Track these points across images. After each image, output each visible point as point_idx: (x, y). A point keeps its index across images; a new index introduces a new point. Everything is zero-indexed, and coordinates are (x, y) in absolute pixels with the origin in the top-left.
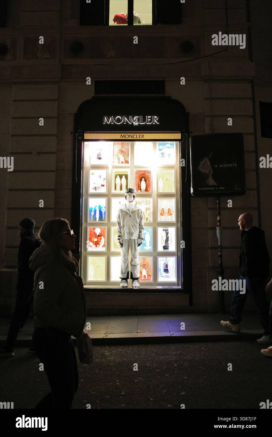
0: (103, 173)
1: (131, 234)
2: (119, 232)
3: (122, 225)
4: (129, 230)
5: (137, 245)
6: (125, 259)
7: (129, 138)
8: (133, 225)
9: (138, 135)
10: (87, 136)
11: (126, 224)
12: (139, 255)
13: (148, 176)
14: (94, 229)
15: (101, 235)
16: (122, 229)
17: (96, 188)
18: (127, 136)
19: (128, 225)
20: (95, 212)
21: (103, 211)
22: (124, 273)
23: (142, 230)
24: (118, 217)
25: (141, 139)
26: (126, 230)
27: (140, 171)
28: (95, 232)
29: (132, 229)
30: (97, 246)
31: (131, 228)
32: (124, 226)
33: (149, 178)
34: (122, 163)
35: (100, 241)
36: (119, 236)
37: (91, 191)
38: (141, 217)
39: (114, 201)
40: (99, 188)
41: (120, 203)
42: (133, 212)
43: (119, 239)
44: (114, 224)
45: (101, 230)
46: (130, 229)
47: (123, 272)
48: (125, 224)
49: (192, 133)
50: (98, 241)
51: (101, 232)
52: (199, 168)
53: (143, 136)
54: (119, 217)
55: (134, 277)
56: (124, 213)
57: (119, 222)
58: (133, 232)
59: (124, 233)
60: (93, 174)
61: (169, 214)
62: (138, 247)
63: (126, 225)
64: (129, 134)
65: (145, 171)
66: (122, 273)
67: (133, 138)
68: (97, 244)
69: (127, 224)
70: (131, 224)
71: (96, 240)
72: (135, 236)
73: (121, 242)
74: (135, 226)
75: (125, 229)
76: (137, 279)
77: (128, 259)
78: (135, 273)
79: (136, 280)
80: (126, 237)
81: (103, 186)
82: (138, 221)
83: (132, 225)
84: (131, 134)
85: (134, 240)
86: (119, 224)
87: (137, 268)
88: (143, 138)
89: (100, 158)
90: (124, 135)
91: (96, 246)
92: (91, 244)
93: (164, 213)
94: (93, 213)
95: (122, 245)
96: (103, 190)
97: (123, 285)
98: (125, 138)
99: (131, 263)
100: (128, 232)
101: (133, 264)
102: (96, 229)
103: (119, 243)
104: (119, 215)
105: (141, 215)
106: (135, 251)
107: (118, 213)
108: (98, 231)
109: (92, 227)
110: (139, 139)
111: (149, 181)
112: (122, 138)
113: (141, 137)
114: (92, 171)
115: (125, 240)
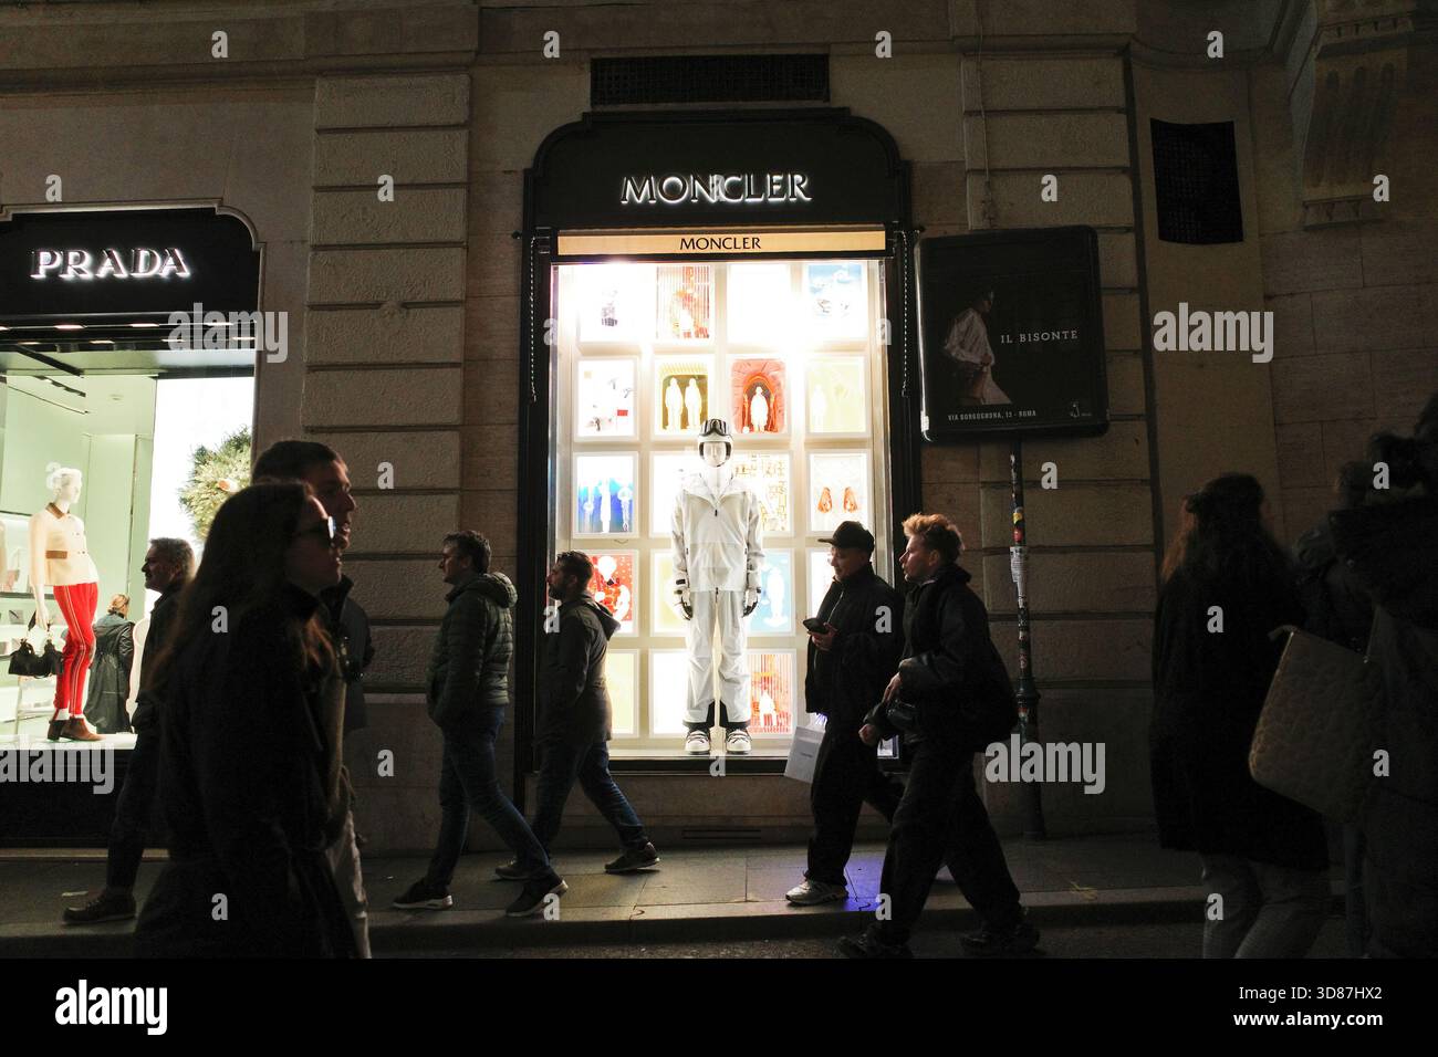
0: (620, 369)
1: (719, 573)
2: (678, 566)
3: (688, 545)
4: (714, 561)
5: (740, 612)
6: (700, 660)
7: (708, 251)
8: (726, 542)
9: (740, 237)
10: (568, 244)
11: (704, 540)
12: (748, 648)
13: (774, 378)
14: (595, 560)
15: (618, 580)
16: (688, 557)
17: (598, 422)
18: (702, 244)
19: (710, 544)
20: (598, 501)
21: (625, 501)
22: (698, 707)
23: (758, 560)
24: (677, 517)
25: (751, 251)
26: (702, 561)
27: (748, 363)
28: (597, 570)
29: (724, 558)
31: (719, 554)
32: (694, 546)
33: (779, 385)
34: (688, 335)
35: (616, 601)
36: (681, 582)
37: (584, 431)
38: (754, 517)
39: (661, 463)
40: (610, 420)
41: (680, 470)
42: (725, 500)
43: (680, 592)
44: (661, 543)
45: (618, 563)
46: (715, 557)
47: (695, 703)
48: (699, 541)
49: (922, 230)
50: (607, 601)
51: (619, 568)
52: (948, 347)
53: (756, 241)
54: (679, 518)
55: (731, 719)
56: (696, 503)
57: (679, 534)
58: (728, 566)
59: (696, 569)
60: (587, 375)
61: (848, 506)
62: (746, 617)
63: (703, 543)
64: (708, 237)
65: (764, 364)
66: (691, 706)
67: (723, 250)
69: (707, 542)
70: (719, 542)
71: (600, 596)
72: (734, 583)
73: (686, 600)
74: (736, 546)
75: (698, 557)
76: (742, 726)
77: (709, 660)
78: (734, 707)
79: (738, 731)
80: (703, 584)
81: (622, 413)
82: (744, 529)
83: (723, 544)
84: (716, 237)
85: (732, 592)
86: (679, 539)
87: (739, 690)
88: (757, 250)
89: (612, 322)
90: (692, 240)
93: (830, 502)
94: (589, 508)
95: (689, 610)
96: (625, 429)
97: (696, 747)
98: (697, 251)
99: (720, 673)
100: (711, 566)
101: (728, 674)
102: (600, 561)
103: (681, 606)
104: (680, 511)
105: (753, 510)
106: (733, 633)
107: (676, 505)
108: (607, 566)
110: (742, 251)
111: (780, 395)
112: (685, 251)
113: (749, 244)
114: (584, 366)
115: (701, 594)
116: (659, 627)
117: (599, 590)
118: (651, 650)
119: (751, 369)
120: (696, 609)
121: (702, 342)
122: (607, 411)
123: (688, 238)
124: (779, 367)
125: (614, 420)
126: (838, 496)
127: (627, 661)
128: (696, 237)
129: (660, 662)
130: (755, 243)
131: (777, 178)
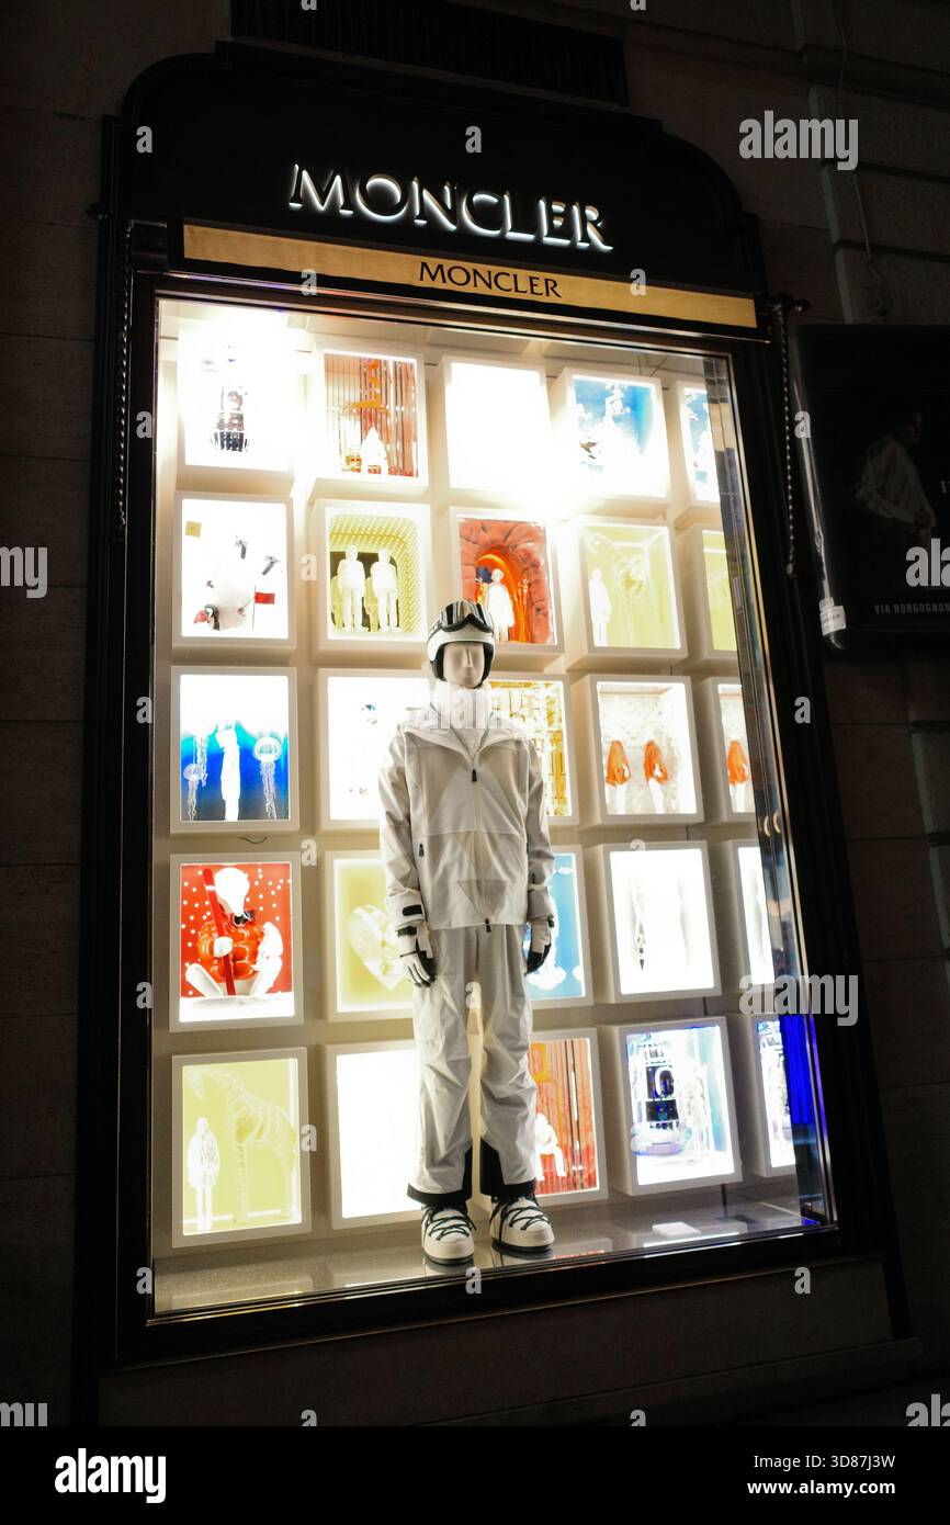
1: (487, 891)
2: (404, 880)
3: (422, 836)
4: (477, 866)
5: (523, 968)
6: (453, 1065)
7: (469, 289)
8: (494, 831)
9: (523, 275)
10: (206, 242)
11: (456, 825)
13: (528, 554)
14: (208, 877)
15: (252, 913)
16: (424, 863)
17: (216, 614)
18: (459, 276)
19: (468, 833)
20: (215, 761)
21: (267, 760)
22: (446, 1162)
23: (545, 865)
24: (394, 785)
25: (544, 299)
26: (456, 867)
27: (484, 526)
28: (213, 896)
29: (496, 863)
30: (238, 984)
31: (485, 850)
32: (437, 842)
33: (536, 565)
34: (376, 471)
35: (255, 954)
36: (408, 911)
37: (191, 628)
38: (536, 784)
39: (342, 693)
40: (241, 610)
41: (369, 707)
42: (489, 753)
43: (410, 931)
44: (363, 839)
45: (251, 880)
46: (480, 862)
47: (442, 1151)
48: (447, 830)
50: (237, 955)
51: (252, 892)
52: (860, 494)
53: (551, 284)
54: (399, 785)
55: (509, 1178)
56: (435, 758)
57: (401, 817)
58: (504, 877)
59: (442, 886)
60: (194, 529)
62: (532, 976)
63: (455, 834)
64: (470, 266)
65: (509, 529)
66: (432, 1159)
67: (495, 292)
68: (232, 972)
69: (462, 830)
70: (484, 830)
71: (224, 946)
73: (426, 947)
74: (510, 838)
75: (447, 857)
76: (527, 1189)
77: (468, 1064)
78: (514, 1154)
79: (524, 1202)
80: (460, 913)
81: (264, 599)
82: (523, 809)
83: (490, 834)
84: (482, 268)
85: (508, 926)
86: (402, 828)
87: (526, 1117)
88: (552, 299)
89: (235, 443)
90: (440, 267)
91: (231, 990)
92: (195, 974)
93: (627, 765)
94: (196, 774)
95: (430, 965)
96: (271, 626)
98: (449, 286)
99: (485, 1088)
100: (474, 877)
101: (504, 1089)
102: (218, 877)
103: (414, 960)
104: (401, 772)
105: (534, 770)
106: (514, 1005)
107: (390, 763)
108: (232, 888)
109: (199, 863)
110: (528, 297)
111: (538, 582)
112: (427, 283)
113: (541, 288)
114: (194, 509)
115: (453, 933)
116: (345, 1003)
117: (221, 934)
118: (330, 1048)
119: (487, 537)
120: (444, 963)
122: (244, 580)
123: (433, 262)
124: (534, 534)
125: (248, 611)
126: (636, 755)
127: (287, 1072)
128: (447, 264)
129: (351, 1072)
130: (551, 287)
131: (558, 208)
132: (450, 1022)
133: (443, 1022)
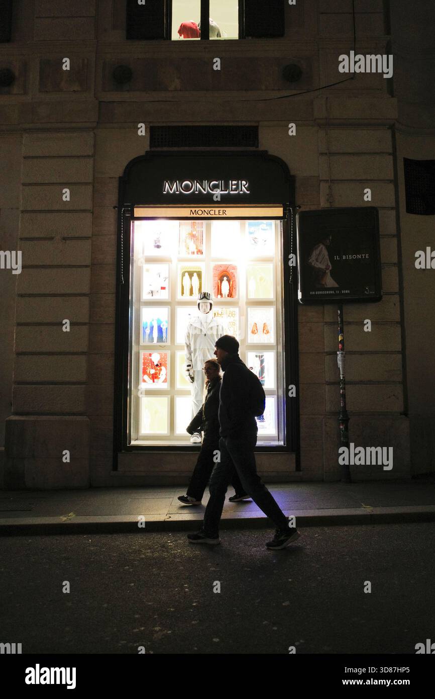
0: (162, 268)
2: (188, 359)
3: (192, 349)
4: (204, 357)
6: (197, 401)
7: (203, 216)
8: (209, 348)
9: (217, 210)
10: (138, 212)
11: (200, 347)
13: (232, 273)
14: (150, 355)
15: (161, 364)
16: (192, 354)
17: (152, 292)
18: (200, 212)
20: (152, 328)
21: (164, 328)
24: (187, 336)
25: (222, 216)
26: (199, 356)
27: (221, 266)
28: (151, 359)
29: (209, 355)
30: (155, 380)
31: (206, 354)
32: (195, 350)
33: (234, 276)
34: (193, 253)
35: (160, 373)
36: (189, 366)
37: (145, 296)
39: (181, 311)
40: (157, 292)
41: (189, 315)
42: (209, 329)
43: (188, 370)
44: (180, 348)
45: (161, 356)
46: (204, 355)
48: (197, 348)
49: (300, 207)
50: (156, 374)
51: (161, 359)
52: (310, 261)
54: (188, 337)
56: (196, 330)
57: (188, 344)
59: (196, 360)
60: (148, 270)
61: (265, 331)
63: (199, 349)
64: (203, 209)
65: (228, 267)
67: (209, 216)
68: (154, 377)
69: (201, 348)
70: (206, 348)
71: (153, 371)
73: (191, 374)
75: (197, 354)
77: (202, 401)
80: (199, 367)
81: (163, 288)
83: (208, 349)
84: (206, 209)
86: (188, 346)
88: (224, 216)
89: (158, 247)
90: (195, 210)
91: (154, 382)
92: (146, 377)
93: (257, 330)
94: (148, 331)
95: (192, 378)
96: (164, 296)
97: (195, 440)
98: (198, 216)
100: (203, 359)
102: (152, 355)
103: (189, 377)
104: (189, 334)
107: (187, 331)
108: (156, 358)
109: (148, 352)
110: (218, 216)
111: (235, 281)
112: (192, 215)
113: (221, 213)
114: (146, 266)
115: (198, 371)
116: (179, 385)
117: (152, 369)
118: (175, 396)
119: (222, 269)
120: (196, 378)
121: (199, 256)
122: (156, 287)
123: (193, 210)
124: (234, 268)
125: (159, 291)
126: (260, 327)
127: (164, 401)
128: (197, 209)
129: (179, 401)
130: (224, 212)
131: (234, 182)
132: (196, 392)
133: (195, 391)
